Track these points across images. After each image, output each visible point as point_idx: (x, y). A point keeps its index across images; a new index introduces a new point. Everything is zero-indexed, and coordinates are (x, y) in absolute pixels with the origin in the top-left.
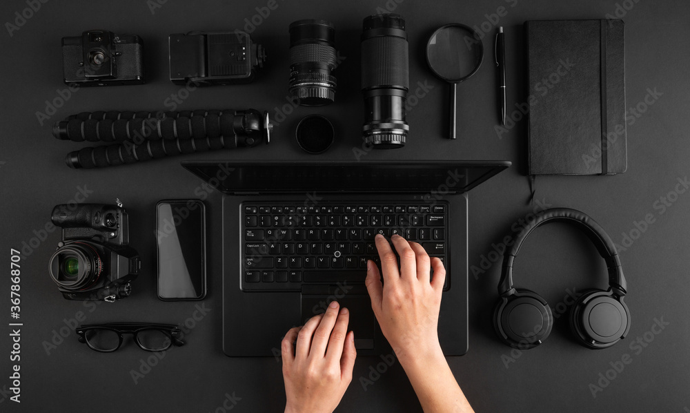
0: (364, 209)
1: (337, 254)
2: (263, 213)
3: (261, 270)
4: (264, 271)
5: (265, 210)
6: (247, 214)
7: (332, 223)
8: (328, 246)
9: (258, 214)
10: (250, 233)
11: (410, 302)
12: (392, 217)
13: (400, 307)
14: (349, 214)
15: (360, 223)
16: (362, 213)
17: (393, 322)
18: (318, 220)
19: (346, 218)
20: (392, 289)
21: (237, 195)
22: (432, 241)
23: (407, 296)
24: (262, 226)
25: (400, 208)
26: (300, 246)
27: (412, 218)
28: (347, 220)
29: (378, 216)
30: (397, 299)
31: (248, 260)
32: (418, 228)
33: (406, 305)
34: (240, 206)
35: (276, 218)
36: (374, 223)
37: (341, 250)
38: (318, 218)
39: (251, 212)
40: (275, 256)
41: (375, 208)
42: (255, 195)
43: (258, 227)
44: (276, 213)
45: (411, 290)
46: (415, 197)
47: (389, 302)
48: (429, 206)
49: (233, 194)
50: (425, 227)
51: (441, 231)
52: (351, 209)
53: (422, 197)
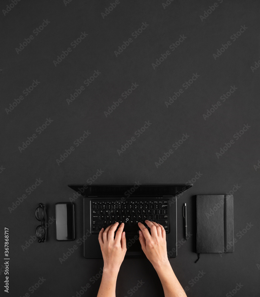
0: (137, 203)
1: (127, 220)
2: (99, 204)
3: (98, 226)
4: (100, 226)
5: (100, 203)
6: (93, 204)
7: (125, 208)
8: (124, 217)
9: (97, 205)
10: (94, 212)
11: (157, 245)
12: (148, 206)
13: (153, 248)
14: (132, 204)
15: (136, 208)
16: (136, 204)
17: (151, 253)
18: (120, 207)
19: (131, 206)
20: (149, 241)
21: (89, 197)
22: (163, 214)
23: (155, 243)
24: (99, 209)
25: (151, 202)
26: (113, 216)
27: (156, 206)
28: (131, 207)
29: (143, 205)
30: (152, 245)
31: (94, 222)
32: (158, 209)
33: (155, 246)
34: (90, 201)
35: (104, 206)
36: (141, 208)
37: (128, 218)
38: (120, 206)
39: (95, 204)
40: (104, 220)
41: (141, 202)
42: (96, 197)
43: (97, 209)
44: (104, 204)
45: (157, 241)
46: (157, 198)
47: (149, 246)
48: (162, 201)
49: (88, 197)
50: (160, 209)
51: (166, 211)
52: (133, 202)
53: (159, 198)
